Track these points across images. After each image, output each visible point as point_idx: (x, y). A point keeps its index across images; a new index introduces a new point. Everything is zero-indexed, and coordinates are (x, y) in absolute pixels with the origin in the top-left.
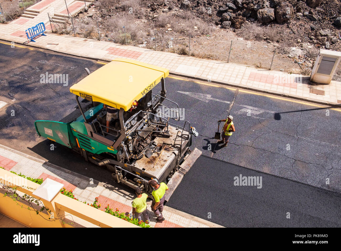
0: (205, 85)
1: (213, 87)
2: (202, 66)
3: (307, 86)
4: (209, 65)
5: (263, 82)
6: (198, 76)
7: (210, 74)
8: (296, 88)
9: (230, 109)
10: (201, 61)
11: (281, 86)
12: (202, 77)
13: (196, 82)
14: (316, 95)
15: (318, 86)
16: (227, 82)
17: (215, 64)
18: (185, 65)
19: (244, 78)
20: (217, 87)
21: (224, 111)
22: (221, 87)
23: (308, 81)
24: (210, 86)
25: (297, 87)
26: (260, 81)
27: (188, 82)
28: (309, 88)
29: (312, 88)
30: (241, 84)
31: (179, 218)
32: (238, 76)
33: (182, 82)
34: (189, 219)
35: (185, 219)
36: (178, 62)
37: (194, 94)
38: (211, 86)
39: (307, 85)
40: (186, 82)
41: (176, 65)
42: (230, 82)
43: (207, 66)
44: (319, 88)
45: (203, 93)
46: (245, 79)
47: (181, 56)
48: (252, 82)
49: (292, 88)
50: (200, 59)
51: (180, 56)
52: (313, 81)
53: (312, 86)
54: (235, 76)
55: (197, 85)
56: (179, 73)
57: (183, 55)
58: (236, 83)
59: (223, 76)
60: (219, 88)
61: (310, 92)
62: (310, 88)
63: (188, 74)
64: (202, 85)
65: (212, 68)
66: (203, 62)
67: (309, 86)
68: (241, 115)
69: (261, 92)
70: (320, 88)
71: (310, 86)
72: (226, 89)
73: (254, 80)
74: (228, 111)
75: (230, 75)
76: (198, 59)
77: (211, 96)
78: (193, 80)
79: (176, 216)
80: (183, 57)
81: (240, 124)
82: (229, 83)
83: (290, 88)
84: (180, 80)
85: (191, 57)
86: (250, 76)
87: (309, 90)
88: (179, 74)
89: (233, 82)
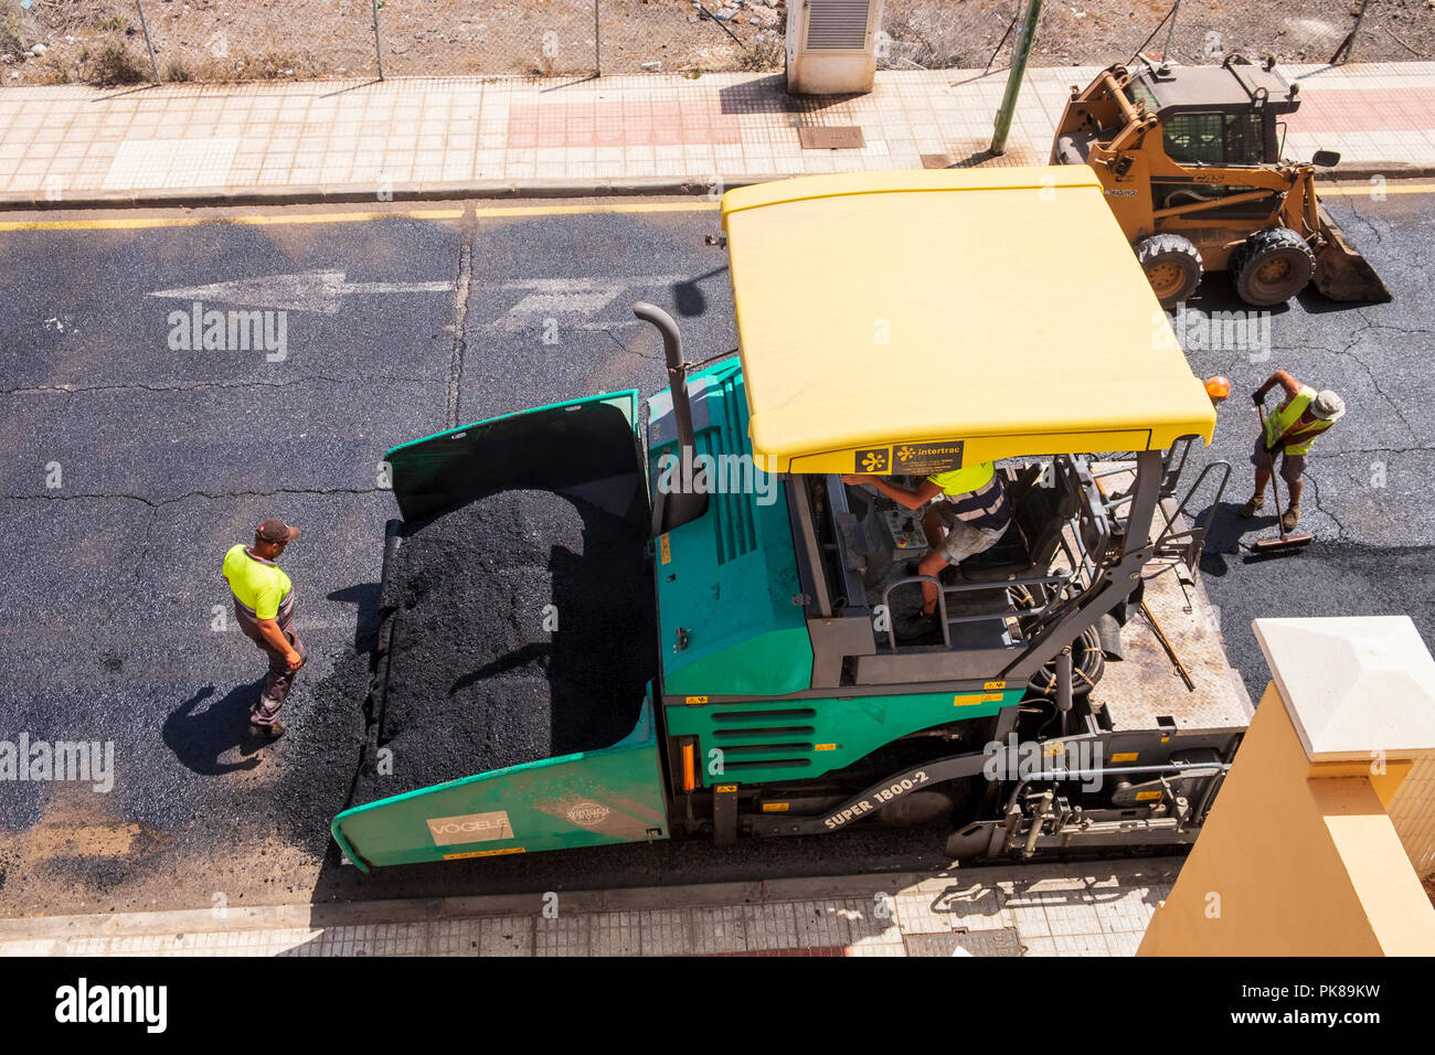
0: (295, 227)
1: (341, 226)
2: (246, 127)
3: (781, 120)
4: (284, 116)
5: (579, 145)
6: (244, 183)
7: (301, 159)
8: (738, 140)
9: (460, 318)
10: (232, 102)
11: (668, 144)
12: (269, 185)
13: (242, 219)
14: (828, 152)
15: (829, 109)
16: (406, 183)
17: (317, 102)
18: (153, 137)
19: (487, 141)
20: (364, 223)
21: (434, 337)
22: (384, 214)
23: (780, 96)
24: (321, 224)
25: (743, 136)
26: (566, 144)
27: (196, 228)
28: (795, 129)
29: (807, 123)
30: (477, 178)
31: (369, 936)
32: (455, 141)
33: (164, 234)
34: (418, 922)
35: (403, 931)
36: (107, 132)
37: (252, 286)
38: (328, 224)
39: (780, 115)
40: (188, 230)
41: (96, 149)
42: (420, 179)
43: (276, 123)
44: (832, 117)
45: (299, 271)
46: (490, 149)
47: (113, 92)
48: (528, 155)
49: (722, 146)
50: (225, 91)
51: (104, 93)
52: (804, 90)
53: (802, 115)
54: (437, 142)
55: (251, 233)
56: (132, 191)
57: (121, 89)
58: (452, 178)
59: (378, 158)
60: (374, 220)
61: (803, 148)
62: (798, 126)
63: (185, 185)
64: (279, 225)
65: (304, 126)
66: (246, 102)
67: (792, 120)
68: (523, 333)
69: (587, 196)
70: (837, 119)
71: (794, 117)
72: (414, 221)
73: (536, 146)
74: (452, 328)
75: (409, 142)
76: (213, 92)
77: (342, 276)
78: (224, 212)
79: (349, 936)
80: (124, 100)
81: (528, 380)
82: (417, 189)
83: (713, 144)
84: (147, 232)
85: (172, 90)
86: (509, 129)
87: (797, 139)
88: (134, 197)
89: (438, 179)
